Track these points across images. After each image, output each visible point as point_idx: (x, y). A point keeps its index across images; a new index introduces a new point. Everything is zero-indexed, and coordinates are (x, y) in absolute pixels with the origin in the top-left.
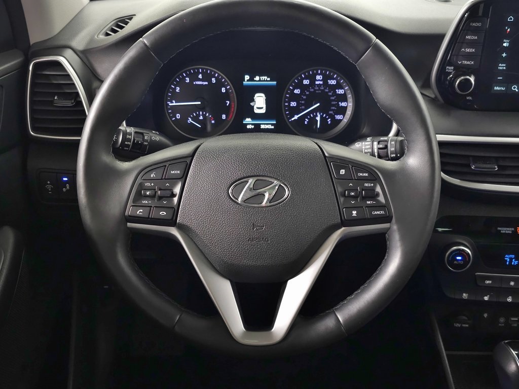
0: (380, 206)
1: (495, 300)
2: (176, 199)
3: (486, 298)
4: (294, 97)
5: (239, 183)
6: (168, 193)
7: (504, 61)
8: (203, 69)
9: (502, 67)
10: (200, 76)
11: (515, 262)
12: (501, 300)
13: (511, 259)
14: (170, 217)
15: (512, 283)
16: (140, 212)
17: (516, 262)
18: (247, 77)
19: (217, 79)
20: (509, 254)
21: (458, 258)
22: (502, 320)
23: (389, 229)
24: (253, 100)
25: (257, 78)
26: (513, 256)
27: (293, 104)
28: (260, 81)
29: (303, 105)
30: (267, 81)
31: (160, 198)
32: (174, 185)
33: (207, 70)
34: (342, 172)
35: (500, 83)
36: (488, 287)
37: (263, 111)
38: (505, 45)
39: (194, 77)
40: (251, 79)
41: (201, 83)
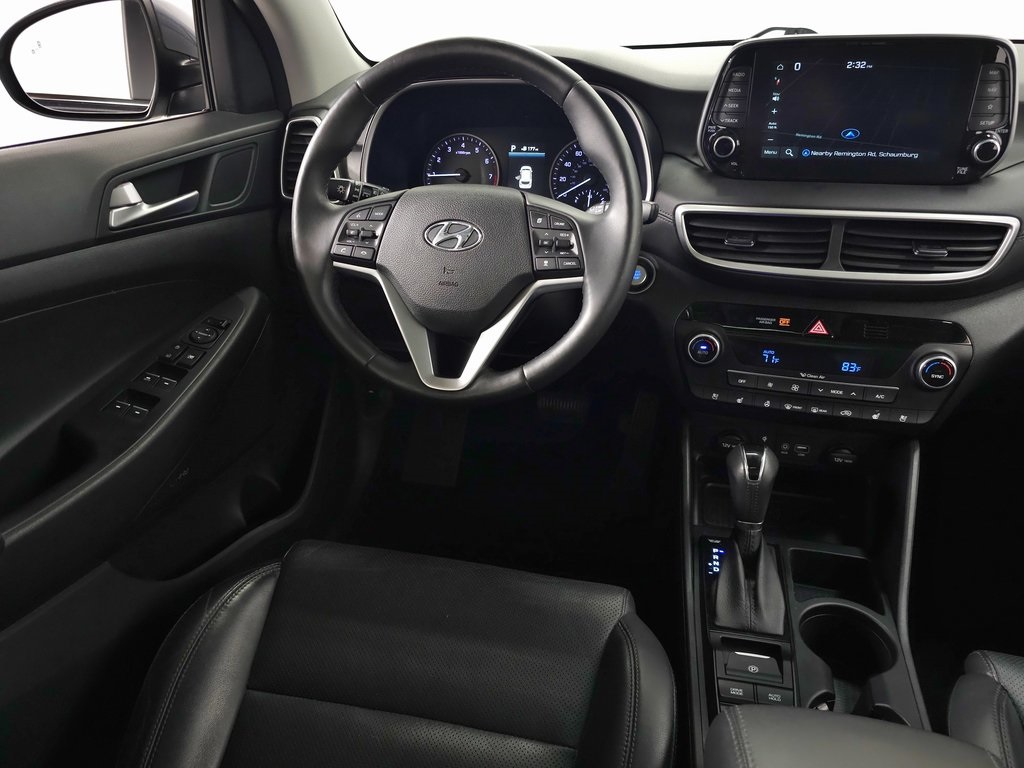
0: (572, 257)
1: (749, 403)
2: (377, 241)
3: (739, 401)
4: (564, 171)
5: (433, 226)
6: (370, 235)
7: (773, 118)
8: (465, 137)
9: (772, 126)
10: (463, 145)
11: (775, 360)
12: (757, 404)
13: (770, 356)
14: (370, 258)
15: (770, 385)
16: (344, 251)
17: (777, 360)
18: (513, 147)
19: (480, 148)
20: (768, 350)
21: (702, 347)
22: (785, 446)
23: (582, 283)
24: (519, 174)
25: (525, 149)
26: (773, 352)
27: (563, 179)
28: (527, 151)
29: (574, 180)
30: (535, 151)
31: (364, 238)
32: (377, 227)
33: (470, 138)
34: (540, 220)
35: (770, 146)
36: (742, 387)
37: (529, 186)
38: (775, 99)
39: (456, 146)
40: (518, 150)
41: (463, 153)
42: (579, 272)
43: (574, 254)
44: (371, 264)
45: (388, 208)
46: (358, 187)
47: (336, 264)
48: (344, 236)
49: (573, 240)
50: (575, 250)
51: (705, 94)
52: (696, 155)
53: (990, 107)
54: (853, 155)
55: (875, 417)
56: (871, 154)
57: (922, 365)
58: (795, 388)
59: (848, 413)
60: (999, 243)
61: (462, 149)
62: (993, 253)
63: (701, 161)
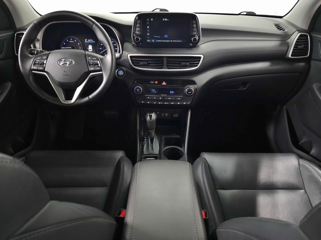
0: (99, 67)
1: (151, 103)
2: (45, 65)
3: (148, 103)
5: (60, 60)
6: (42, 63)
7: (148, 32)
8: (72, 37)
9: (148, 34)
10: (71, 39)
11: (155, 92)
12: (153, 103)
14: (43, 69)
15: (155, 98)
16: (35, 68)
18: (86, 40)
19: (76, 40)
21: (138, 90)
22: (163, 114)
23: (102, 73)
24: (88, 47)
25: (89, 40)
26: (154, 90)
27: (101, 48)
30: (92, 41)
31: (41, 64)
32: (44, 61)
33: (73, 37)
34: (89, 58)
35: (149, 39)
36: (148, 99)
37: (91, 51)
38: (148, 27)
39: (69, 40)
40: (87, 41)
41: (71, 42)
42: (101, 71)
43: (98, 66)
44: (44, 71)
45: (47, 56)
46: (39, 51)
47: (33, 71)
48: (35, 64)
49: (99, 63)
50: (99, 65)
51: (132, 26)
52: (133, 42)
53: (195, 30)
54: (168, 41)
55: (179, 103)
56: (171, 41)
57: (186, 90)
58: (160, 98)
59: (173, 103)
60: (200, 61)
61: (71, 41)
62: (199, 63)
63: (134, 43)
